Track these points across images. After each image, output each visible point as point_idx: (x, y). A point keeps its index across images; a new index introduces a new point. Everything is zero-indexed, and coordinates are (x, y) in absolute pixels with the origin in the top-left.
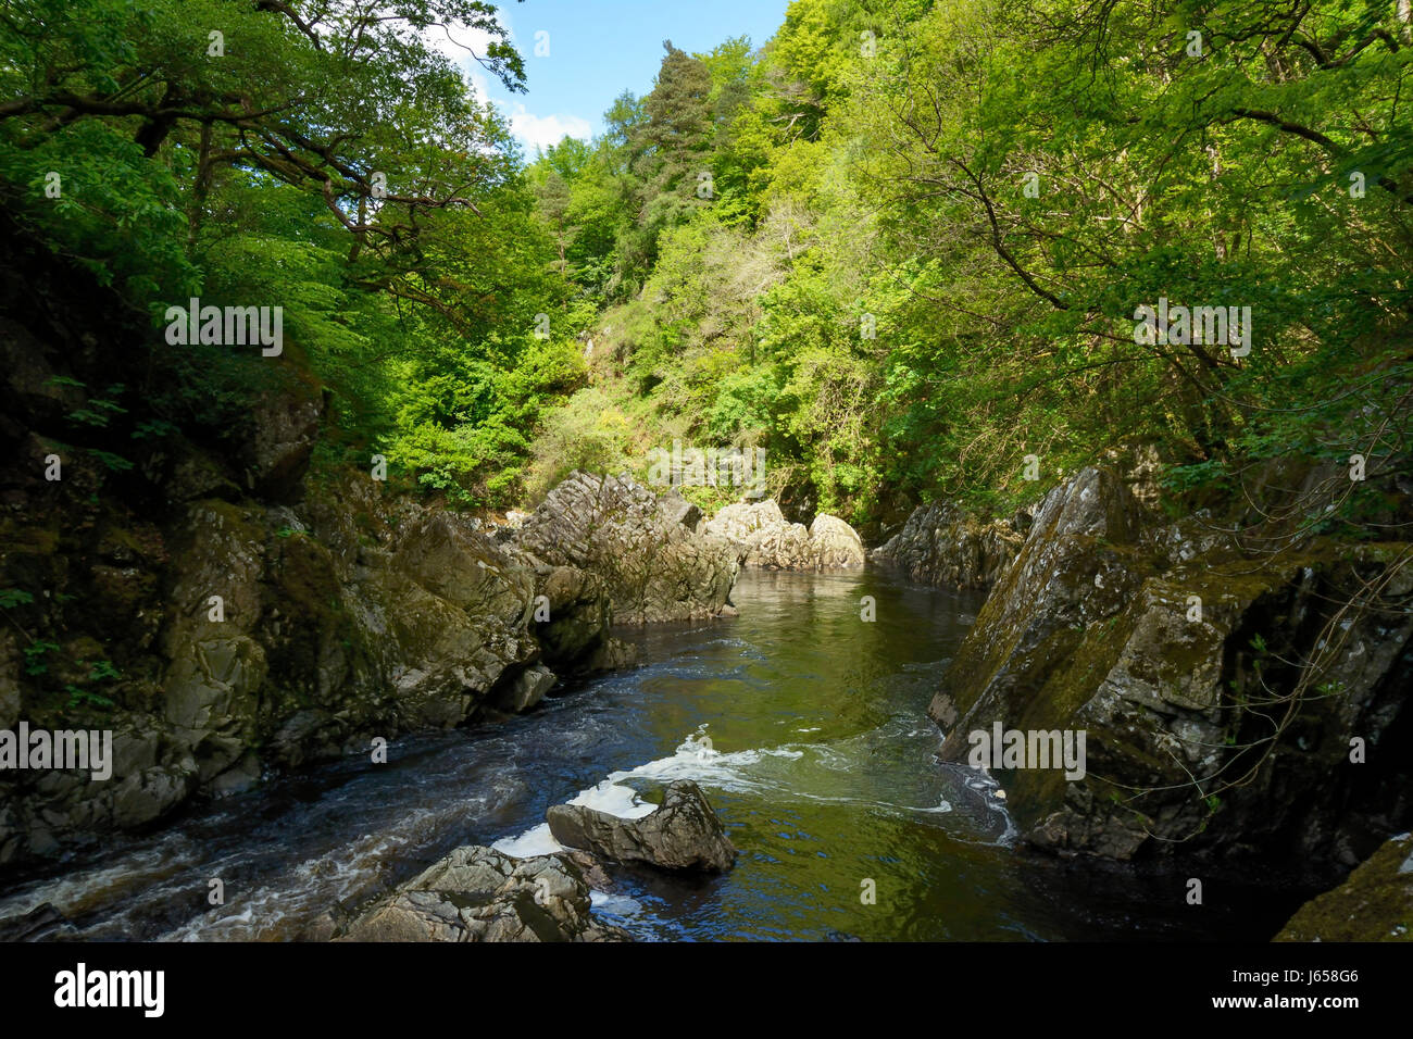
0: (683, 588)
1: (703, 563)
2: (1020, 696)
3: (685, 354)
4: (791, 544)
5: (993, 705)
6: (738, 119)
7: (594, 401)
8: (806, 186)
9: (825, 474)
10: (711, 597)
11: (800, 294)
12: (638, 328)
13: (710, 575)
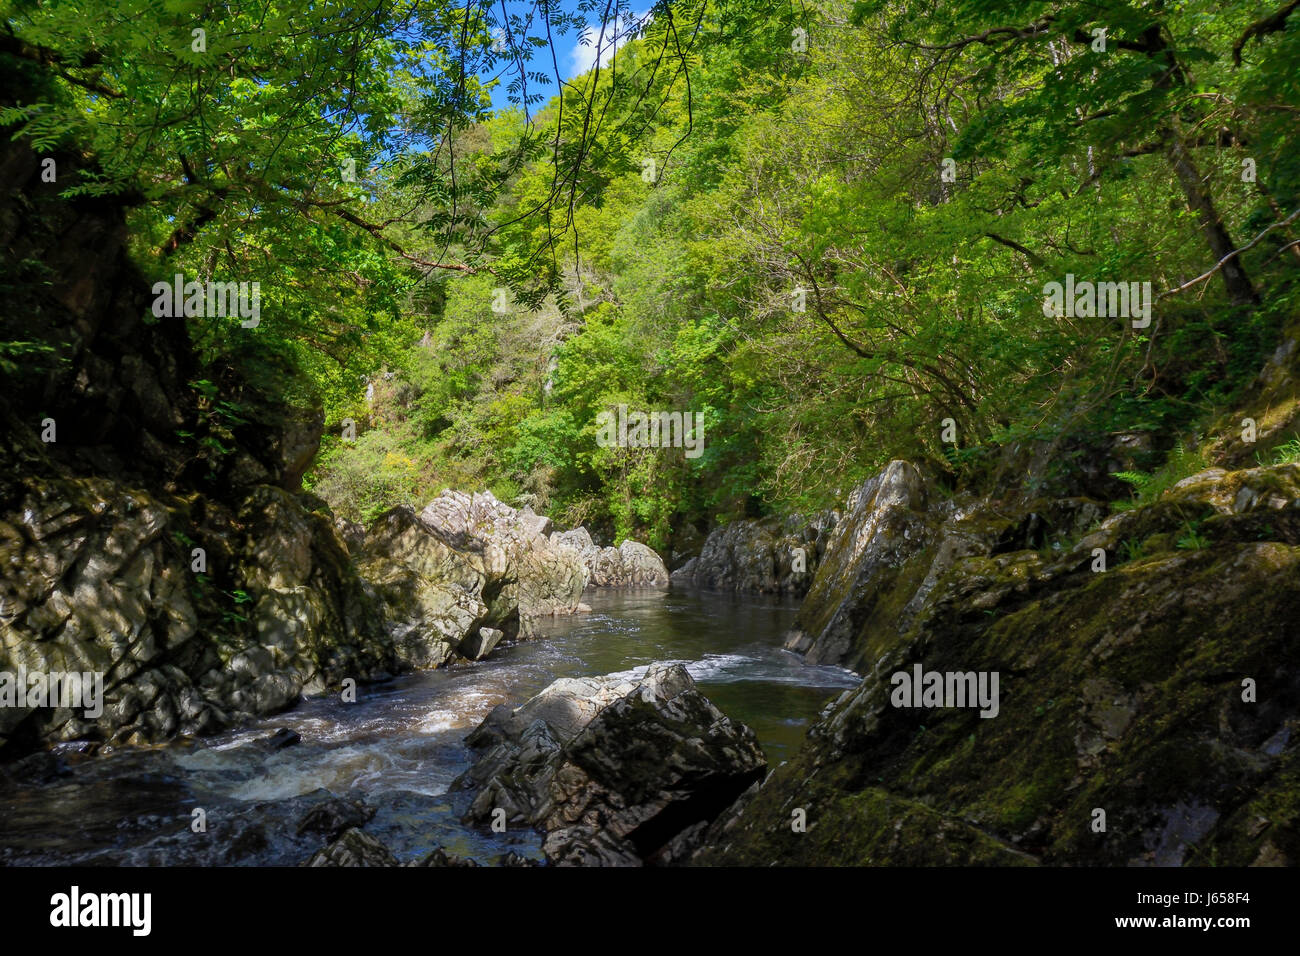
0: (546, 587)
1: (561, 567)
2: (860, 614)
3: (476, 399)
4: (606, 564)
5: (842, 622)
6: (521, 181)
7: (378, 443)
8: (594, 247)
9: (622, 507)
10: (568, 596)
11: (597, 344)
12: (425, 373)
13: (568, 576)
